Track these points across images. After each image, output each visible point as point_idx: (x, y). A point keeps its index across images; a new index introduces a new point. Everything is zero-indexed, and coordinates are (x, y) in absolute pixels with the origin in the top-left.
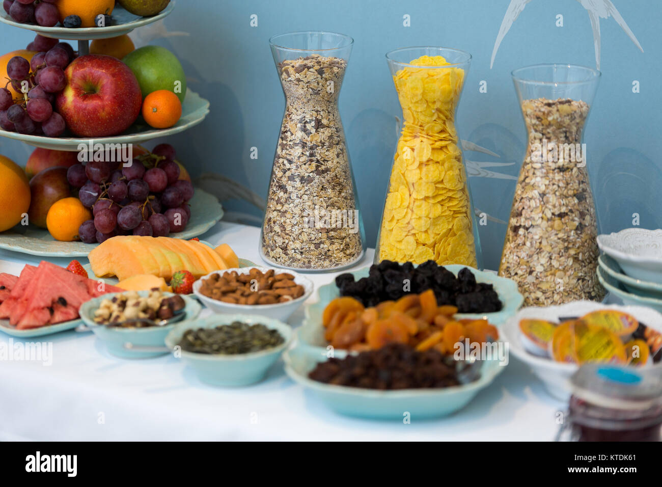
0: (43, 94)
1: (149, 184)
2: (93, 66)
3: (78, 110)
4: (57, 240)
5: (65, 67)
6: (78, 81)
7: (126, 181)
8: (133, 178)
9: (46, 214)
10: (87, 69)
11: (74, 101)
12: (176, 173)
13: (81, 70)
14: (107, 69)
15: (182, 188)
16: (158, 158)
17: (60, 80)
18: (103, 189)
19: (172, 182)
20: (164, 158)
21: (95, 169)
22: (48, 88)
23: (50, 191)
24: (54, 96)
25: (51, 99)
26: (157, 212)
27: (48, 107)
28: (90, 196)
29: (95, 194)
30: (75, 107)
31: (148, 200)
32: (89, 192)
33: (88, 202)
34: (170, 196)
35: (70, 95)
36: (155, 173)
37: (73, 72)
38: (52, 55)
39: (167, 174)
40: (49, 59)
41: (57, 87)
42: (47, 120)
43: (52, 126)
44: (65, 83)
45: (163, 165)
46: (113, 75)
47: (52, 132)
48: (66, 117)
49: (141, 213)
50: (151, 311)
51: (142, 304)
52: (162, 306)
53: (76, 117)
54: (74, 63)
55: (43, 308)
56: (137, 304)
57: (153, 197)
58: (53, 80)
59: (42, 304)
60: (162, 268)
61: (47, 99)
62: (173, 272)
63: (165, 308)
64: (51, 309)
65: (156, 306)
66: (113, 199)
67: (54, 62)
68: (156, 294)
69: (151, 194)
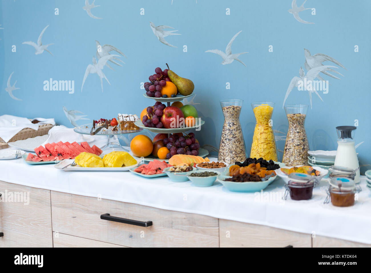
0: (157, 117)
1: (187, 143)
2: (171, 109)
3: (166, 121)
4: (161, 159)
5: (163, 110)
6: (166, 113)
7: (180, 142)
8: (182, 141)
9: (157, 152)
10: (169, 110)
11: (165, 118)
12: (195, 141)
13: (167, 110)
14: (174, 109)
15: (196, 145)
16: (190, 136)
17: (161, 113)
18: (173, 144)
19: (193, 143)
20: (191, 136)
21: (171, 139)
22: (158, 115)
23: (159, 146)
24: (160, 117)
25: (159, 118)
26: (188, 151)
27: (158, 120)
28: (170, 146)
29: (171, 146)
30: (165, 120)
31: (186, 147)
32: (169, 145)
33: (169, 148)
34: (193, 146)
35: (164, 117)
36: (188, 140)
37: (165, 110)
38: (159, 106)
39: (192, 141)
40: (159, 107)
41: (160, 114)
42: (157, 124)
43: (159, 125)
44: (163, 113)
45: (191, 138)
46: (176, 111)
47: (159, 127)
48: (163, 123)
49: (184, 150)
50: (183, 170)
51: (181, 168)
52: (186, 169)
53: (166, 123)
54: (165, 108)
55: (154, 170)
56: (180, 168)
57: (187, 147)
58: (159, 113)
59: (154, 169)
60: (188, 162)
61: (158, 118)
62: (191, 163)
63: (187, 170)
64: (156, 171)
65: (185, 169)
66: (176, 146)
67: (160, 108)
68: (185, 166)
69: (187, 146)
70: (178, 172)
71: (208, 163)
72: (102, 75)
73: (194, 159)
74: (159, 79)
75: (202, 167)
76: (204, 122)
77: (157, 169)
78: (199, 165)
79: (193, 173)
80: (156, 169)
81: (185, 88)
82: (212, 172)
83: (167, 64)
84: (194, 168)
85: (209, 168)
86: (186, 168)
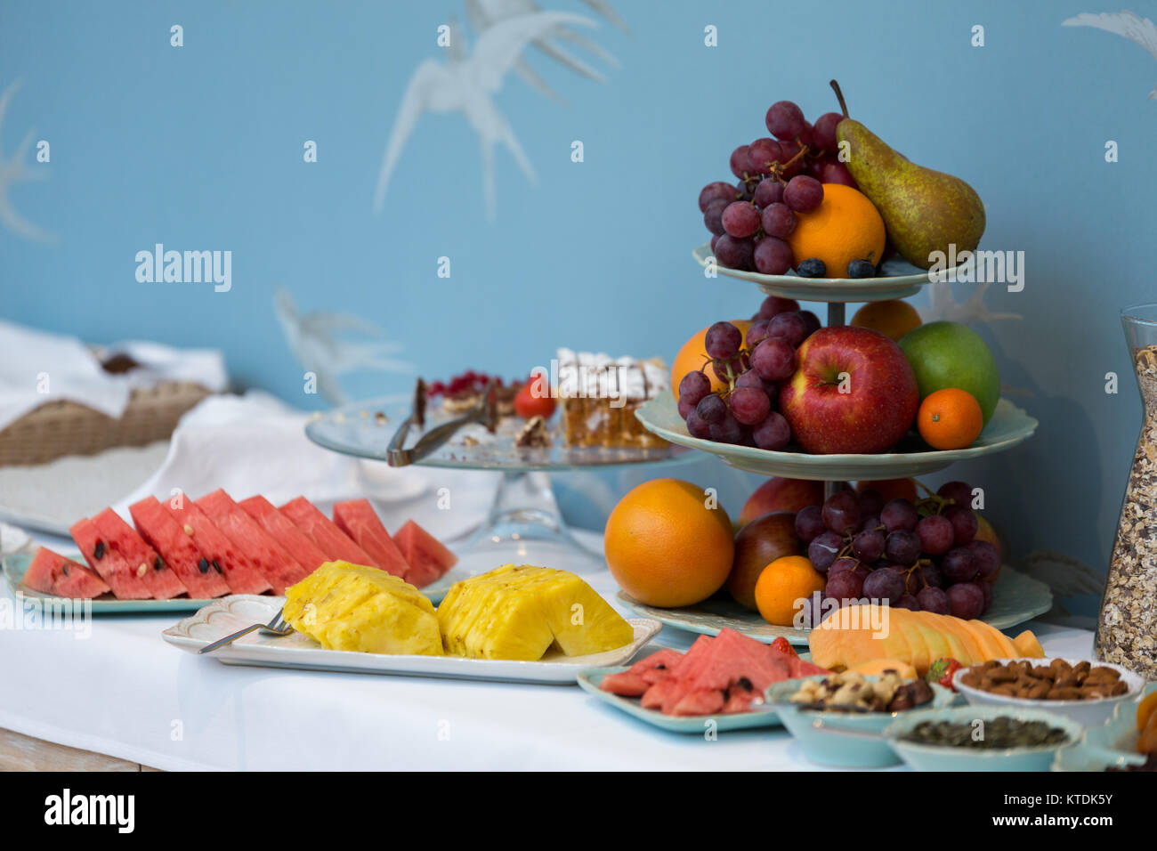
0: (758, 383)
1: (923, 540)
2: (840, 342)
3: (811, 409)
4: (771, 624)
5: (798, 344)
6: (815, 364)
7: (885, 533)
8: (896, 528)
9: (754, 584)
10: (830, 347)
11: (805, 395)
12: (971, 529)
13: (821, 348)
14: (862, 346)
15: (979, 552)
16: (943, 502)
17: (786, 361)
18: (849, 542)
19: (963, 539)
20: (952, 501)
21: (838, 512)
22: (765, 372)
23: (767, 547)
24: (776, 386)
25: (770, 390)
26: (931, 584)
27: (764, 401)
28: (826, 552)
29: (834, 550)
30: (807, 404)
31: (917, 565)
32: (824, 546)
33: (821, 562)
34: (957, 561)
35: (801, 385)
36: (933, 522)
37: (810, 349)
38: (780, 324)
39: (955, 527)
40: (774, 330)
41: (780, 372)
42: (760, 424)
43: (767, 432)
44: (795, 366)
45: (949, 512)
46: (871, 357)
47: (767, 442)
48: (791, 421)
49: (903, 582)
50: (876, 702)
51: (864, 688)
52: (896, 695)
53: (807, 422)
54: (812, 337)
55: (713, 690)
56: (856, 687)
57: (927, 561)
58: (774, 361)
59: (713, 684)
60: (916, 653)
61: (765, 391)
62: (932, 661)
63: (901, 699)
64: (727, 693)
65: (889, 694)
66: (860, 557)
67: (781, 334)
68: (891, 678)
69: (923, 556)
70: (844, 709)
71: (1029, 665)
72: (490, 127)
73: (949, 638)
74: (784, 167)
75: (988, 690)
76: (1035, 424)
77: (731, 684)
78: (974, 679)
79: (926, 724)
80: (724, 682)
81: (931, 227)
82: (1035, 724)
83: (834, 84)
84: (943, 695)
85: (1027, 697)
86: (896, 687)
